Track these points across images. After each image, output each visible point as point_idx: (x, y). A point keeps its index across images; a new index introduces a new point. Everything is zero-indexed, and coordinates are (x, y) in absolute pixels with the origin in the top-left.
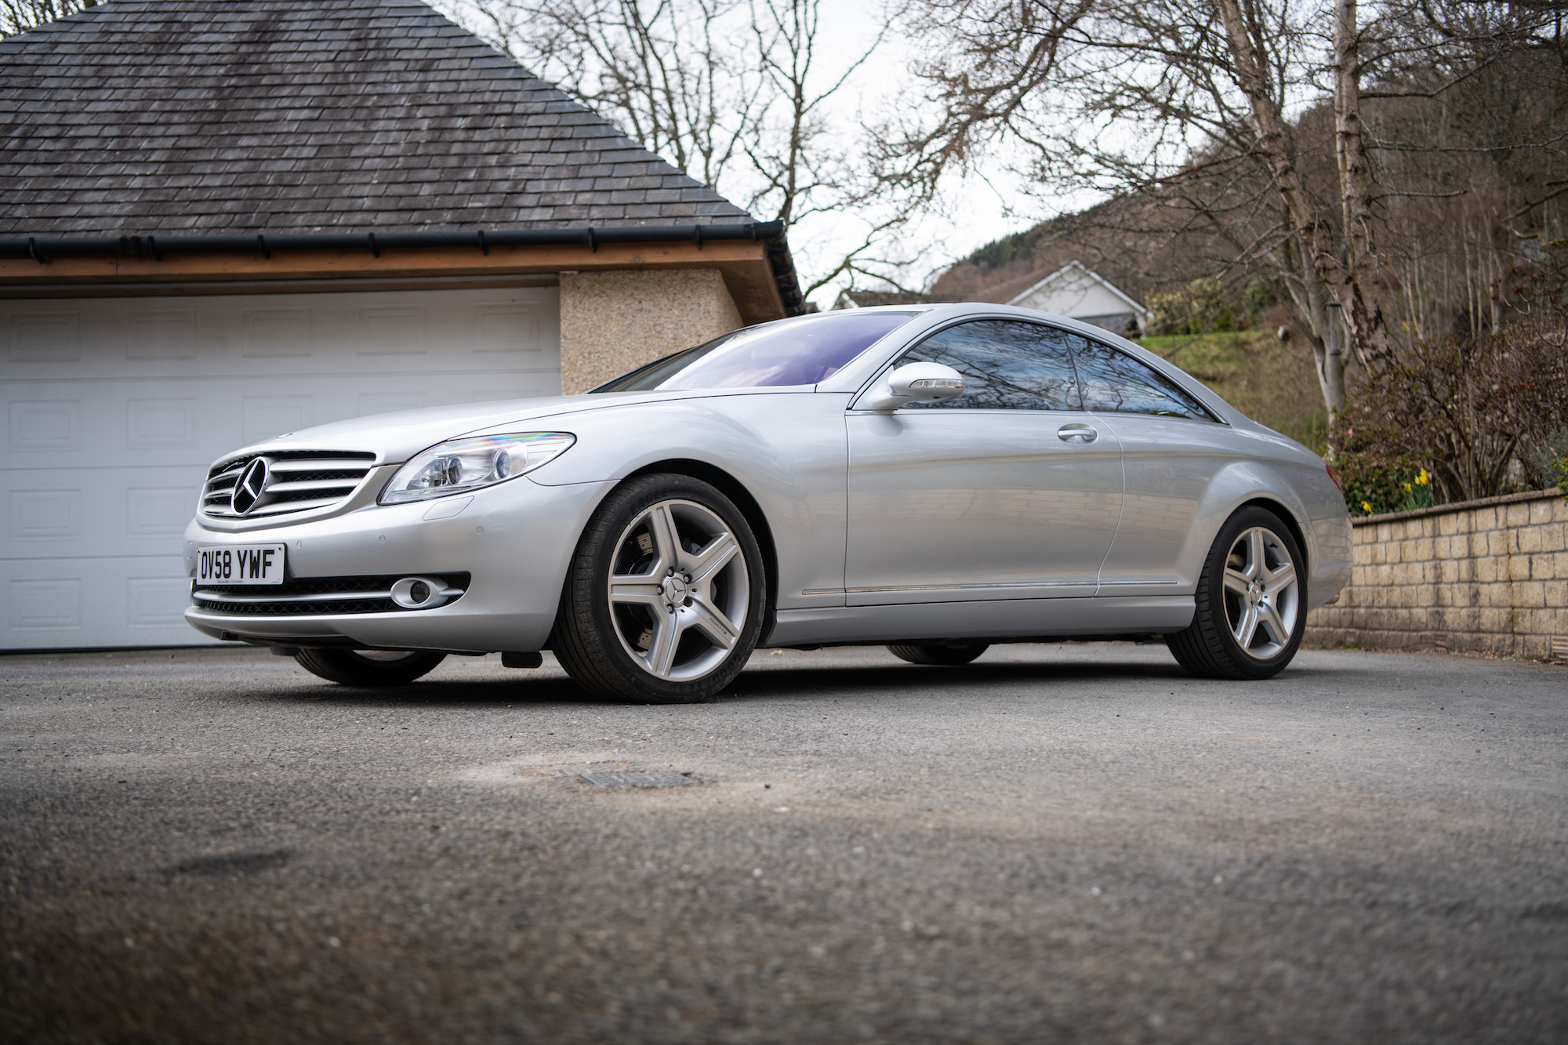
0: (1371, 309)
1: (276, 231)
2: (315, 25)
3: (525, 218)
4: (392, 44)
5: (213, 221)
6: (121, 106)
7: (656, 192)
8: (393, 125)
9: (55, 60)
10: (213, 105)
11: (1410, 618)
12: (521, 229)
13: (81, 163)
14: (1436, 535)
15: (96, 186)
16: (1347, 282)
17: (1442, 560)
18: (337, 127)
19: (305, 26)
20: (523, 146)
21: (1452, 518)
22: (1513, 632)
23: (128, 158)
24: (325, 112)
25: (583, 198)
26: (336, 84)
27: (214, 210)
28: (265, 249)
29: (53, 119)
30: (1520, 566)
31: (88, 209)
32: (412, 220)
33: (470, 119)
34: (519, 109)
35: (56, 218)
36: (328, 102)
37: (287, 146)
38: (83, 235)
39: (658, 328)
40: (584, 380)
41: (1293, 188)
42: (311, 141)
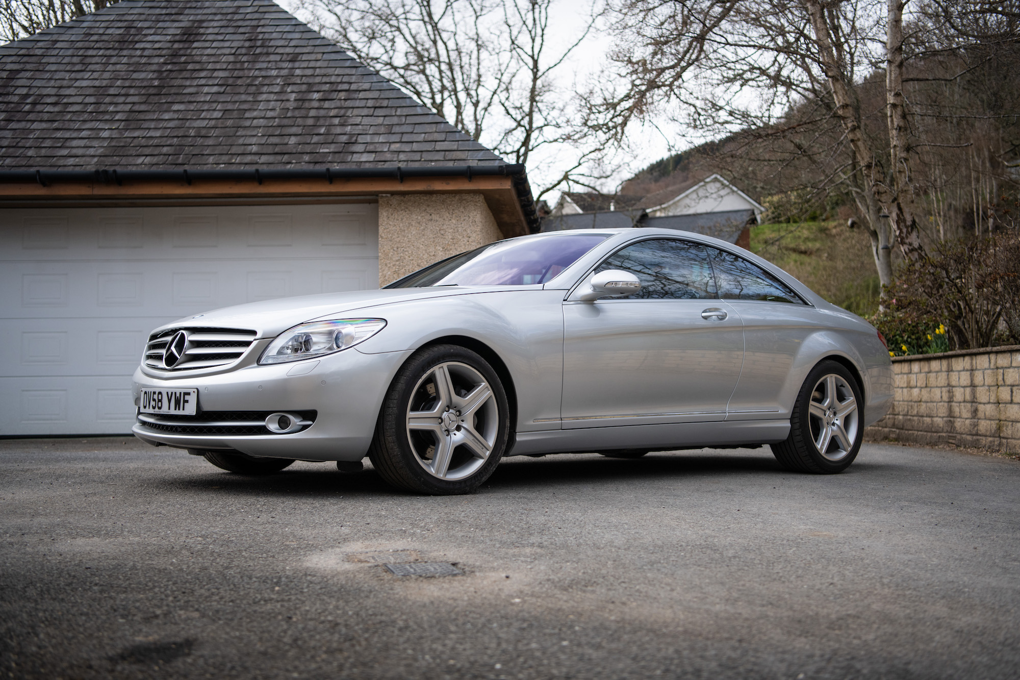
0: (909, 219)
1: (196, 167)
2: (222, 31)
3: (357, 160)
4: (272, 43)
5: (155, 160)
6: (97, 83)
7: (442, 143)
8: (272, 97)
9: (55, 52)
10: (156, 83)
11: (932, 424)
12: (353, 167)
13: (70, 120)
14: (950, 370)
15: (80, 136)
16: (893, 202)
17: (953, 387)
18: (236, 98)
19: (216, 31)
20: (356, 112)
21: (961, 359)
22: (1000, 437)
23: (101, 117)
24: (228, 88)
25: (394, 147)
26: (236, 69)
27: (156, 153)
28: (189, 179)
29: (53, 91)
30: (1005, 394)
31: (74, 151)
32: (283, 161)
33: (322, 93)
34: (353, 87)
35: (54, 157)
36: (230, 81)
37: (203, 111)
38: (70, 169)
39: (442, 232)
40: (394, 265)
41: (859, 140)
42: (219, 107)
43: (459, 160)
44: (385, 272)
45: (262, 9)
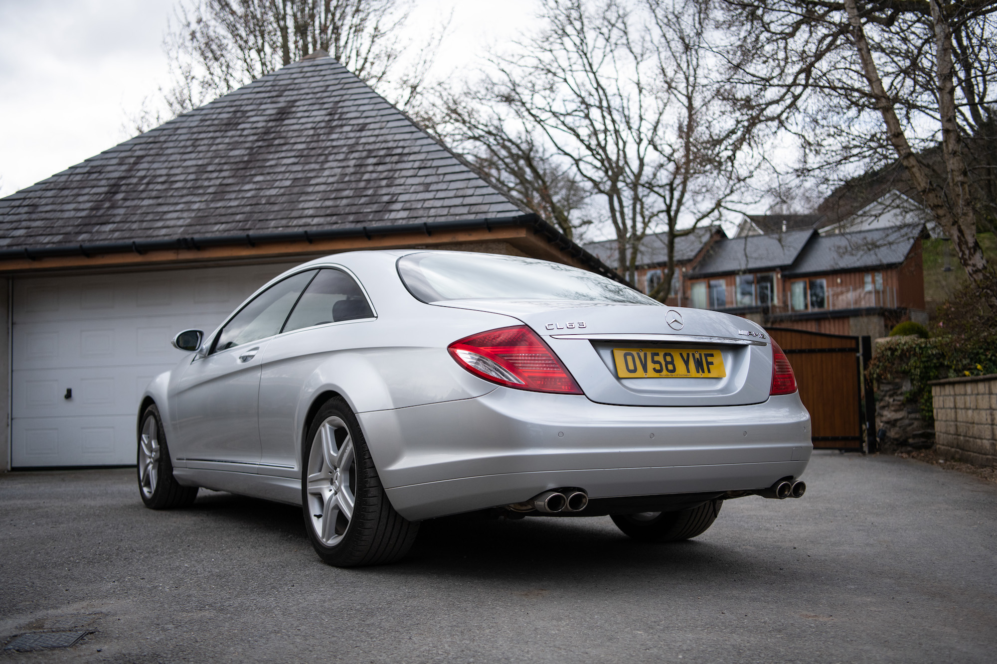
0: (971, 241)
1: (259, 231)
2: (311, 108)
3: (393, 218)
4: (349, 116)
5: (228, 226)
6: (200, 162)
8: (335, 164)
9: (175, 138)
10: (246, 158)
12: (389, 224)
13: (172, 196)
15: (176, 209)
17: (994, 410)
18: (307, 167)
19: (305, 108)
20: (404, 173)
23: (196, 192)
24: (302, 159)
26: (312, 142)
28: (251, 242)
29: (164, 172)
32: (331, 221)
33: (378, 158)
34: (406, 151)
36: (305, 153)
37: (277, 180)
38: (161, 239)
41: (913, 166)
42: (292, 176)
45: (347, 86)
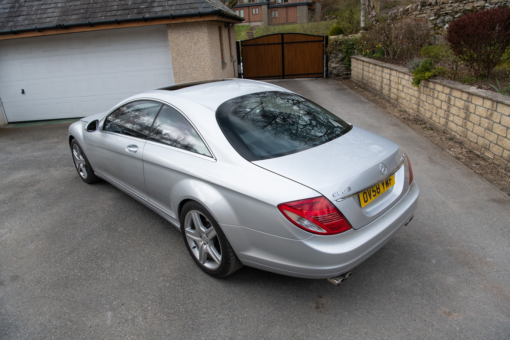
0: (372, 5)
1: (94, 19)
3: (155, 11)
5: (78, 17)
12: (154, 15)
14: (383, 71)
15: (51, 7)
21: (387, 69)
22: (397, 101)
25: (169, 3)
30: (401, 87)
32: (127, 13)
35: (42, 18)
39: (193, 37)
40: (176, 52)
43: (195, 8)
44: (173, 55)
